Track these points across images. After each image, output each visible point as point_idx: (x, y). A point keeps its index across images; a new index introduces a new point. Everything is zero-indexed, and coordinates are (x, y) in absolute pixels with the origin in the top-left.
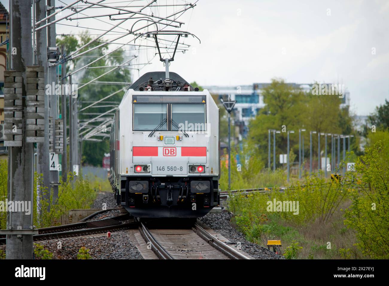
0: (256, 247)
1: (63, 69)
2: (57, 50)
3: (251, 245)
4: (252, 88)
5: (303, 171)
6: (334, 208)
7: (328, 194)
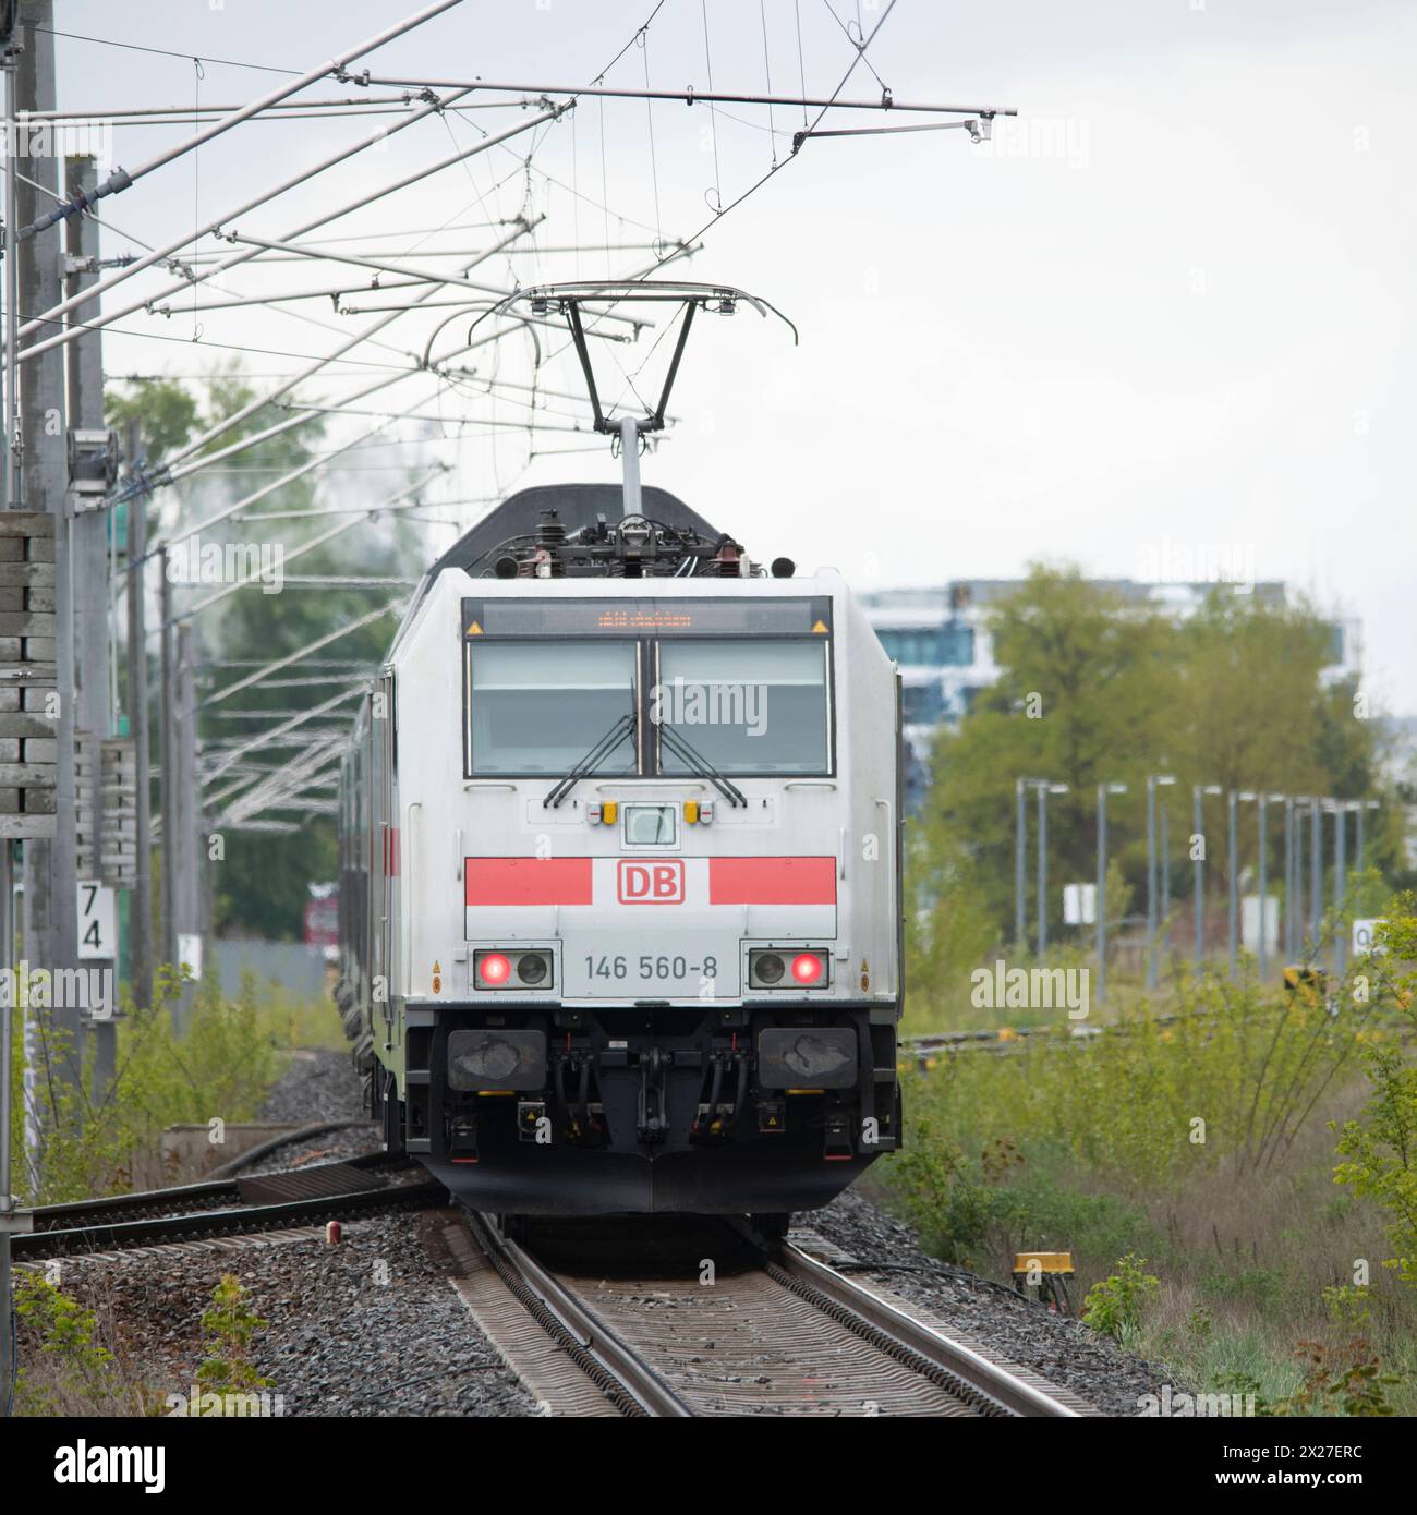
0: (967, 1282)
1: (132, 523)
2: (109, 443)
3: (944, 1276)
4: (945, 599)
5: (1167, 955)
6: (1297, 1116)
7: (1271, 1053)
